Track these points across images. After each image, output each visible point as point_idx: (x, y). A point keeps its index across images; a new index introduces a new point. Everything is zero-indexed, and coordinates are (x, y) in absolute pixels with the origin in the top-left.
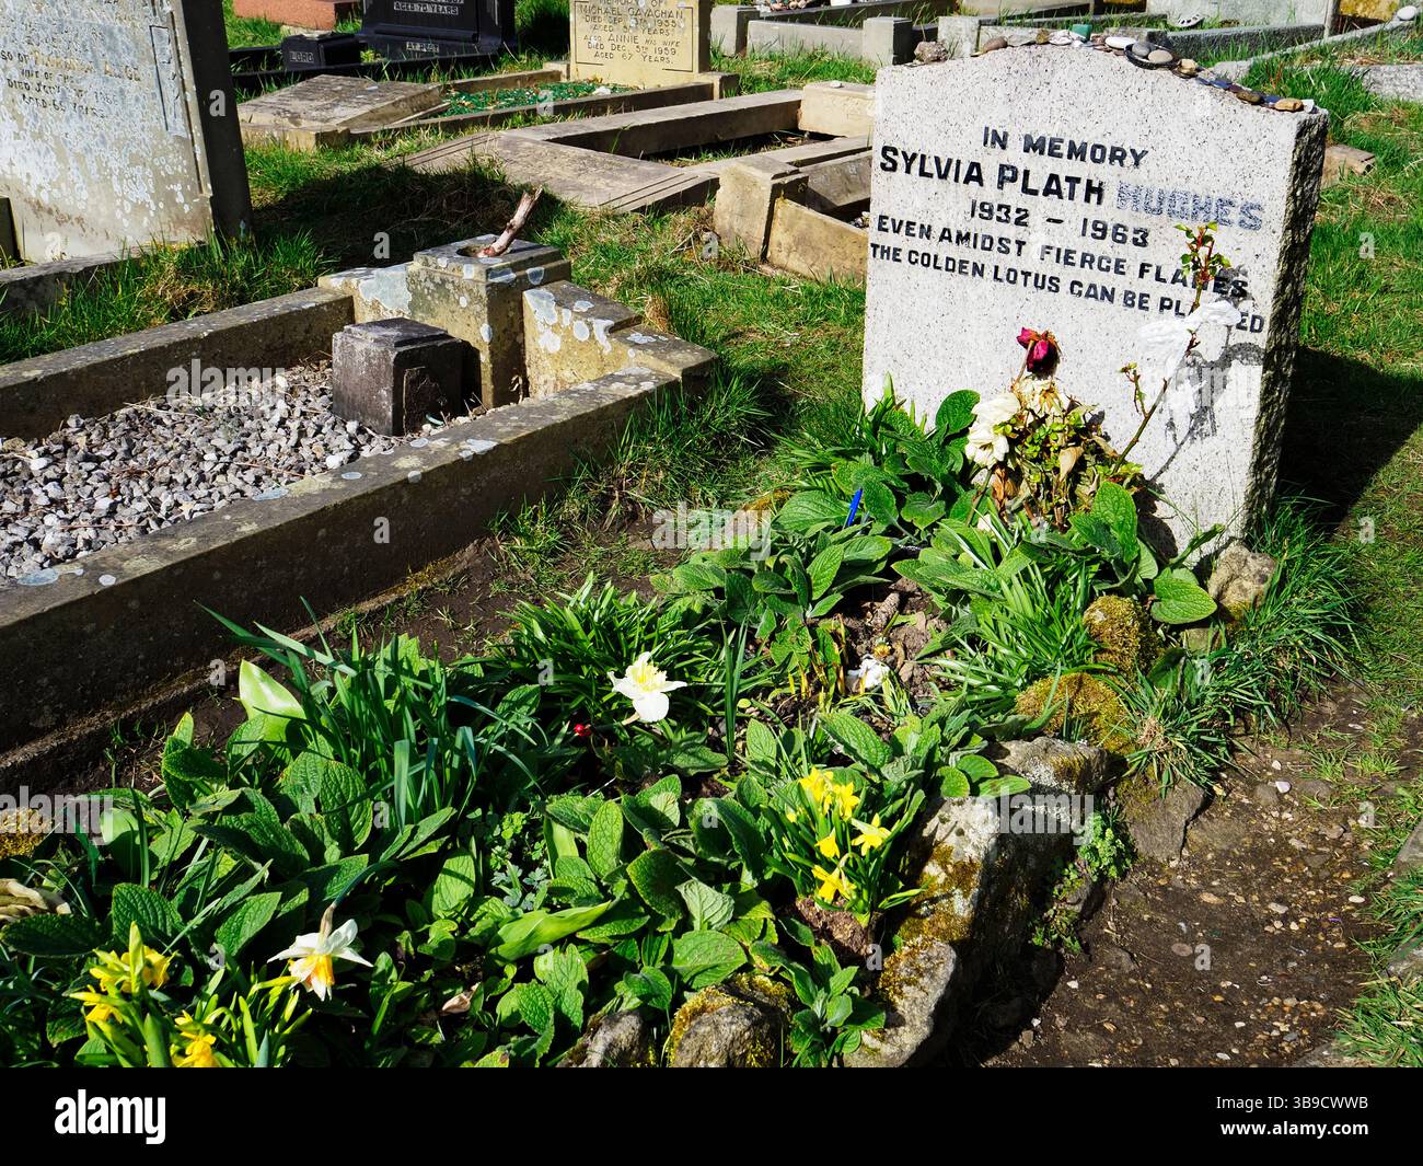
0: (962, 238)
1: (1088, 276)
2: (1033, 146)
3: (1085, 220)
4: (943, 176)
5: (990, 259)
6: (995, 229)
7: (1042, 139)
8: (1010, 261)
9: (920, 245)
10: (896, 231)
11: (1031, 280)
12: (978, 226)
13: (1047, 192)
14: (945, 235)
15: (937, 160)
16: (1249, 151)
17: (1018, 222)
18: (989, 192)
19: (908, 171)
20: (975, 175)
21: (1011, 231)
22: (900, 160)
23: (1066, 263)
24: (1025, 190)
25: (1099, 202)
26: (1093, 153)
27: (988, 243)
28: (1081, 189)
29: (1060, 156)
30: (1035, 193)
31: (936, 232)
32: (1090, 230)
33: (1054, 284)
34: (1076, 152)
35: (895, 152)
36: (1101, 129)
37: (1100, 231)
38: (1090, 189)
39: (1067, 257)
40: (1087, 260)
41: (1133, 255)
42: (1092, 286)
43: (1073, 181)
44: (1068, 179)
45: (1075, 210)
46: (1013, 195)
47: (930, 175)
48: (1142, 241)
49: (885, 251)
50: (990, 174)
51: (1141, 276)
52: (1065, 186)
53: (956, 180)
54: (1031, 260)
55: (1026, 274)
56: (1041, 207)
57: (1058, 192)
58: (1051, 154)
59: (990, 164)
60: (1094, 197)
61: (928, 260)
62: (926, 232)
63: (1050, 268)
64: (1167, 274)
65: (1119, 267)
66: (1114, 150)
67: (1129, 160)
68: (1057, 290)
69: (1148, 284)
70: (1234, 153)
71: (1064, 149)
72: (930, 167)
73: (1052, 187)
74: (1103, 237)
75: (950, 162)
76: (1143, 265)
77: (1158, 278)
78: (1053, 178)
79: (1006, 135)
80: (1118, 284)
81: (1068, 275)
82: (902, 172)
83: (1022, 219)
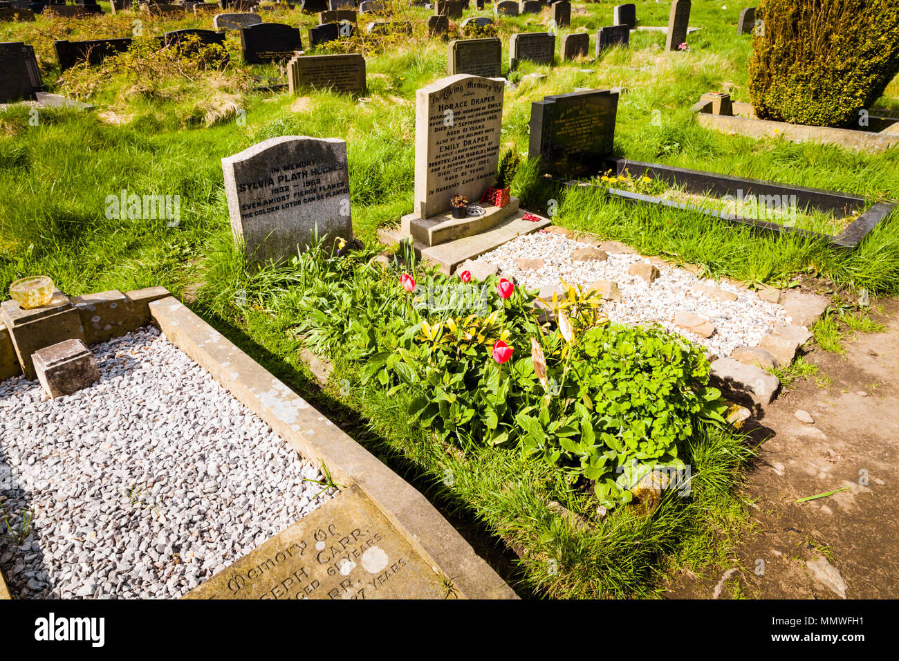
0: (271, 201)
1: (307, 197)
2: (286, 168)
3: (304, 182)
4: (261, 186)
5: (279, 204)
6: (281, 195)
7: (288, 166)
8: (286, 202)
9: (258, 209)
10: (249, 208)
11: (293, 205)
12: (276, 196)
13: (292, 179)
17: (286, 191)
18: (276, 185)
19: (250, 189)
20: (271, 182)
21: (285, 194)
22: (247, 187)
24: (286, 181)
26: (302, 164)
27: (279, 200)
28: (301, 175)
29: (294, 168)
30: (289, 181)
31: (262, 201)
32: (305, 185)
33: (299, 202)
34: (298, 166)
35: (244, 185)
37: (308, 183)
38: (304, 174)
39: (301, 194)
40: (306, 192)
41: (317, 187)
42: (309, 198)
43: (299, 174)
45: (301, 181)
46: (283, 184)
47: (257, 188)
48: (319, 181)
49: (247, 216)
50: (275, 181)
51: (320, 191)
54: (292, 199)
55: (291, 203)
56: (291, 185)
58: (291, 169)
60: (305, 176)
61: (261, 212)
63: (297, 199)
64: (326, 187)
65: (315, 191)
66: (307, 162)
67: (312, 163)
68: (300, 204)
69: (322, 192)
72: (257, 186)
73: (294, 177)
74: (309, 185)
75: (263, 181)
76: (320, 188)
77: (325, 190)
78: (293, 175)
79: (278, 168)
80: (315, 195)
81: (302, 199)
82: (247, 191)
83: (287, 189)
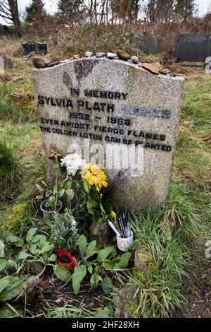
0: (68, 124)
1: (110, 135)
2: (88, 93)
3: (108, 118)
4: (59, 105)
5: (78, 131)
6: (79, 121)
7: (91, 91)
8: (85, 131)
9: (55, 127)
10: (47, 123)
11: (92, 137)
12: (73, 121)
13: (95, 109)
14: (63, 123)
15: (56, 99)
16: (165, 92)
17: (86, 119)
18: (75, 109)
19: (48, 104)
20: (69, 104)
21: (84, 122)
22: (44, 100)
23: (103, 131)
24: (88, 108)
25: (112, 112)
26: (109, 95)
27: (77, 126)
28: (106, 107)
29: (98, 96)
30: (90, 109)
31: (60, 123)
32: (110, 121)
33: (100, 138)
34: (103, 95)
35: (42, 97)
36: (111, 86)
37: (114, 121)
38: (109, 107)
39: (103, 129)
40: (110, 130)
41: (126, 128)
42: (113, 138)
43: (103, 105)
44: (101, 104)
45: (104, 115)
46: (83, 110)
47: (55, 105)
48: (128, 123)
49: (45, 129)
50: (75, 103)
51: (129, 134)
52: (100, 106)
53: (64, 106)
54: (92, 131)
55: (91, 135)
56: (94, 114)
57: (98, 108)
58: (94, 96)
59: (74, 100)
60: (111, 110)
61: (58, 132)
62: (56, 122)
63: (98, 133)
64: (137, 134)
65: (121, 132)
66: (116, 93)
67: (122, 97)
68: (101, 139)
69: (131, 137)
70: (159, 92)
71: (99, 94)
72: (55, 102)
73: (96, 107)
74: (115, 123)
75: (61, 100)
76: (129, 131)
77: (134, 135)
78: (96, 104)
79: (78, 90)
80: (121, 137)
81: (104, 135)
82: (46, 104)
83: (87, 118)
